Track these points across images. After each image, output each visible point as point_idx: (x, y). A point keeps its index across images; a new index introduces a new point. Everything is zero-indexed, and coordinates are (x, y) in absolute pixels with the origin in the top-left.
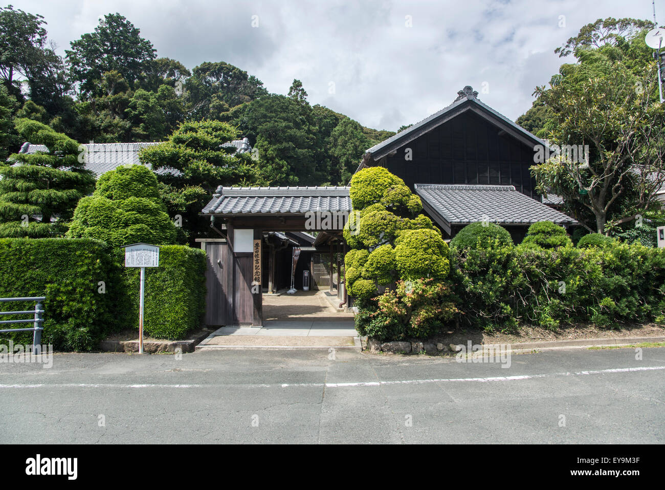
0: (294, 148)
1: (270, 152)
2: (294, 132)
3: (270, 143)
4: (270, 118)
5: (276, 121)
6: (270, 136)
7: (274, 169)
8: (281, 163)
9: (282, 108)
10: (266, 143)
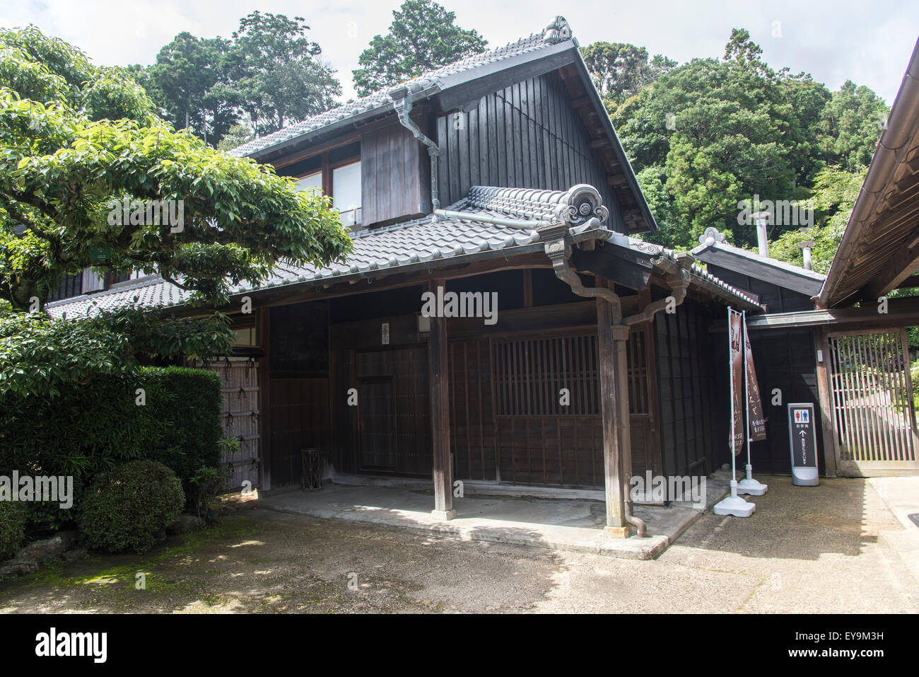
0: (747, 145)
1: (698, 159)
2: (744, 115)
3: (697, 145)
4: (694, 100)
5: (703, 102)
6: (695, 133)
7: (712, 192)
8: (723, 177)
9: (713, 78)
10: (689, 146)
